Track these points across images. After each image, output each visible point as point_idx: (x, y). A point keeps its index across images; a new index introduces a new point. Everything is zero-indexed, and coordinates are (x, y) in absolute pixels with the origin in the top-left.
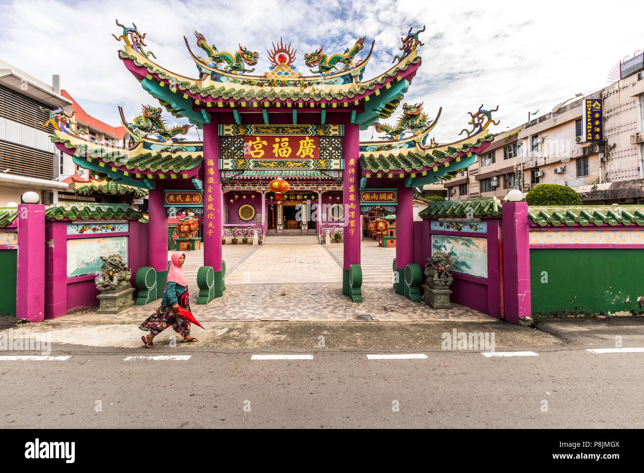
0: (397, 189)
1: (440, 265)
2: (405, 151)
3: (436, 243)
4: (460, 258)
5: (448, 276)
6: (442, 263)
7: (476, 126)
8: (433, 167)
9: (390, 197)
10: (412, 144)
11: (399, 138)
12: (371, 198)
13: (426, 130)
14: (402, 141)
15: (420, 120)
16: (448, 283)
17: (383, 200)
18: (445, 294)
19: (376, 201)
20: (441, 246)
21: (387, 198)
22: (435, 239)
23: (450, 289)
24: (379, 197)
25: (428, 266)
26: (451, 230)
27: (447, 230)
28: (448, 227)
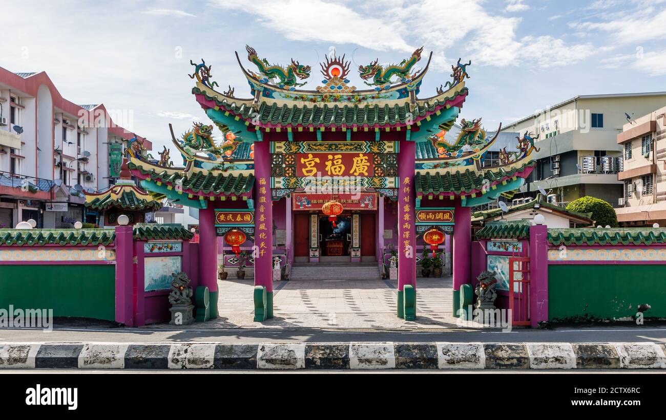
0: (454, 208)
2: (462, 169)
3: (491, 263)
7: (522, 150)
9: (447, 216)
10: (470, 162)
11: (456, 155)
12: (426, 217)
13: (484, 147)
14: (459, 159)
15: (478, 137)
17: (440, 219)
19: (433, 220)
21: (443, 217)
22: (491, 260)
24: (435, 216)
26: (501, 250)
28: (499, 247)
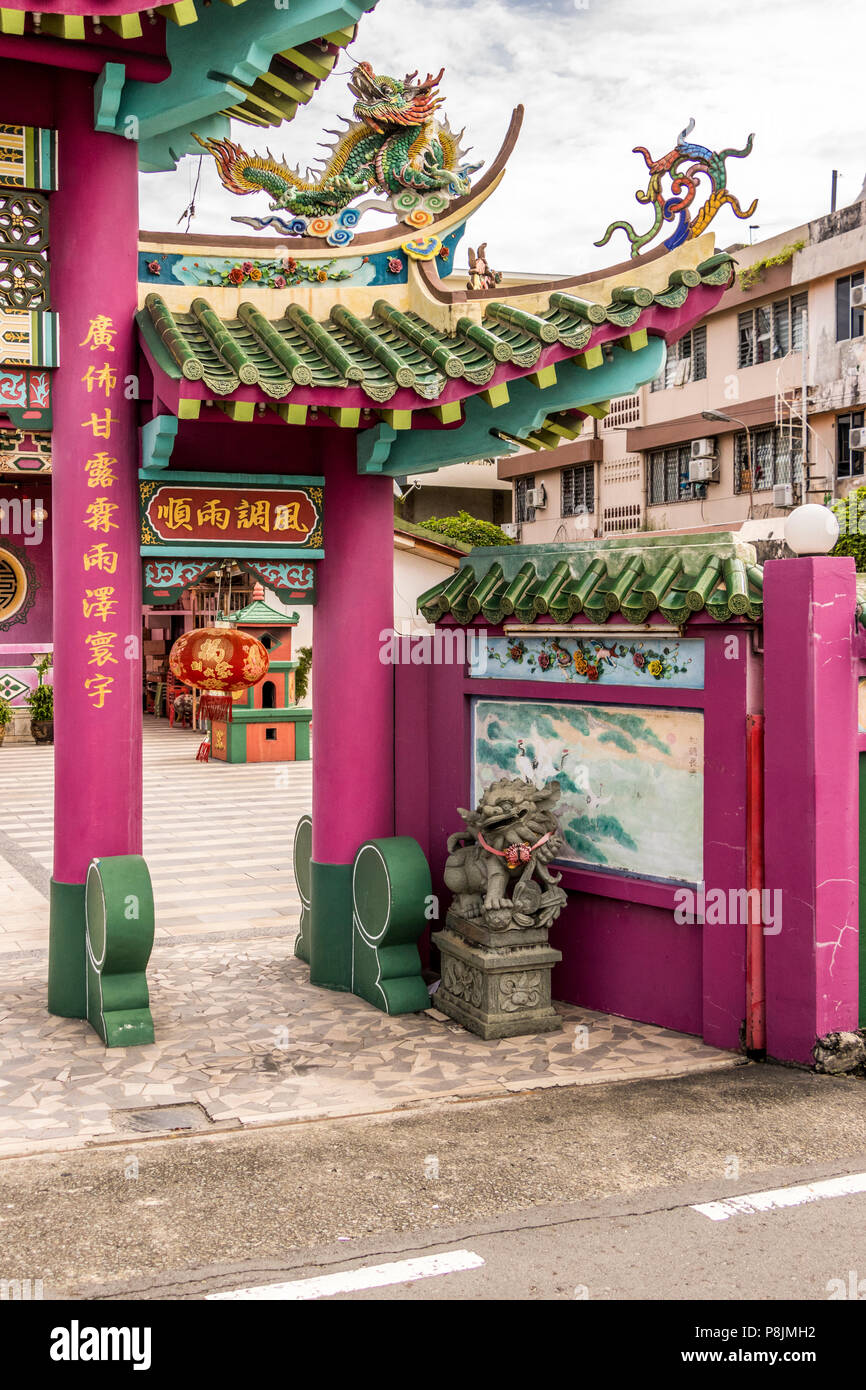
0: (321, 481)
1: (512, 837)
2: (359, 298)
3: (492, 735)
4: (595, 801)
5: (544, 886)
6: (523, 830)
7: (667, 210)
8: (487, 384)
9: (285, 518)
10: (393, 267)
11: (331, 234)
12: (194, 520)
13: (455, 205)
14: (344, 250)
15: (428, 156)
16: (546, 919)
17: (256, 531)
18: (531, 968)
19: (220, 534)
20: (512, 753)
21: (272, 524)
22: (488, 721)
23: (553, 942)
24: (235, 517)
25: (458, 845)
26: (558, 675)
27: (540, 676)
28: (545, 663)
